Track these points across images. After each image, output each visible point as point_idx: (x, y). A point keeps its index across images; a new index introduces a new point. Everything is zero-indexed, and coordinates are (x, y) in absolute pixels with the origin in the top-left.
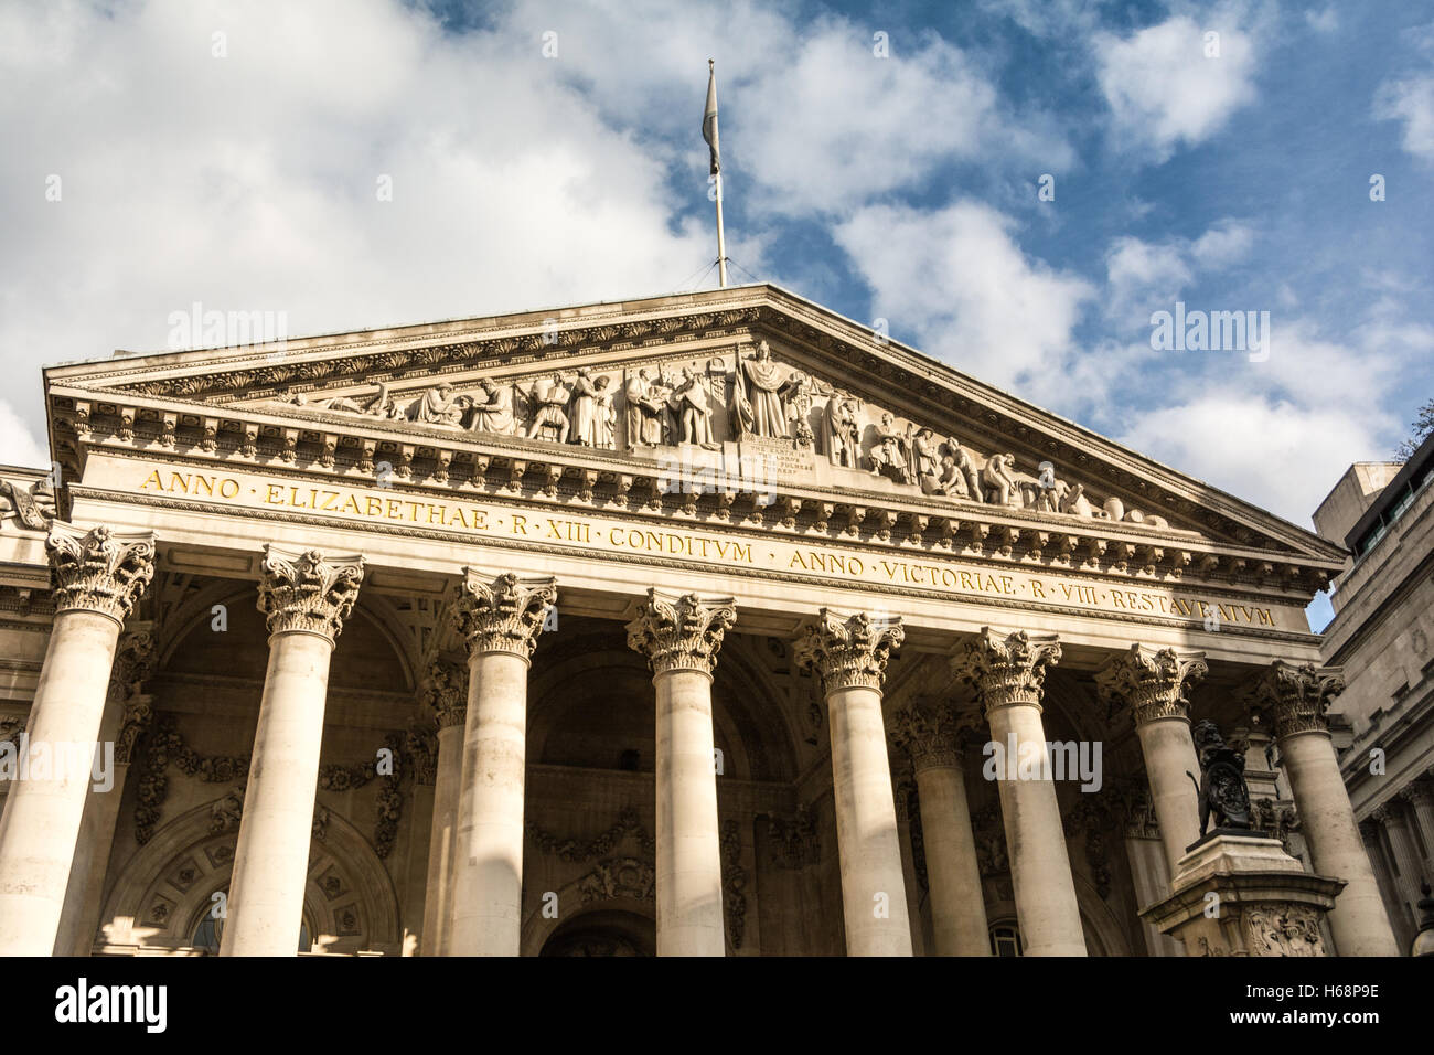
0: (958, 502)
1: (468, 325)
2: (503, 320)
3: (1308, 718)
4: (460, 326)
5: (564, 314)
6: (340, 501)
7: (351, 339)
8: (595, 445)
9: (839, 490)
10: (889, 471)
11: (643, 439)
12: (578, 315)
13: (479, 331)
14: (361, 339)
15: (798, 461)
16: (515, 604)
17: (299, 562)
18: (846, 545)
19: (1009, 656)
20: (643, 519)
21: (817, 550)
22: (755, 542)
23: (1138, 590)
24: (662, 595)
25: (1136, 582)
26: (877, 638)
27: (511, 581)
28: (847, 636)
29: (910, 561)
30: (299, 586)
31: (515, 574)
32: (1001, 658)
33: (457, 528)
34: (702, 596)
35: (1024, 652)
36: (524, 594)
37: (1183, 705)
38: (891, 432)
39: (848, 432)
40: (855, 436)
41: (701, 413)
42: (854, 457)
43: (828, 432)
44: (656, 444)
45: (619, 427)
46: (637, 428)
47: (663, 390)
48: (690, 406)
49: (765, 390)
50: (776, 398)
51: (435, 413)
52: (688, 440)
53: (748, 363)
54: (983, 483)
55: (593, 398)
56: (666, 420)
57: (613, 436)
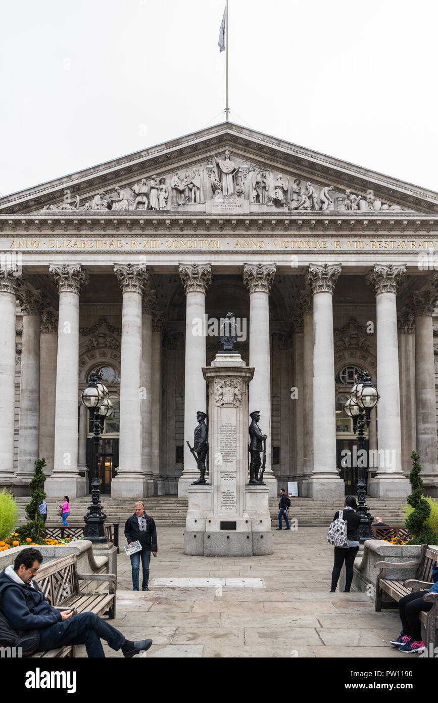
0: (303, 211)
1: (106, 166)
2: (119, 161)
4: (103, 167)
5: (142, 154)
6: (72, 244)
7: (65, 180)
8: (159, 208)
9: (252, 214)
10: (277, 203)
11: (177, 203)
12: (148, 153)
13: (110, 167)
14: (68, 179)
15: (235, 203)
16: (132, 274)
17: (61, 268)
18: (258, 236)
19: (320, 274)
20: (178, 236)
21: (246, 239)
22: (221, 239)
23: (384, 240)
24: (184, 265)
25: (383, 236)
26: (266, 272)
27: (130, 266)
28: (254, 272)
29: (284, 239)
30: (62, 276)
31: (131, 263)
32: (316, 275)
33: (112, 248)
34: (199, 263)
35: (325, 271)
36: (135, 270)
37: (393, 286)
38: (279, 183)
39: (260, 186)
40: (264, 188)
41: (198, 188)
42: (264, 197)
43: (251, 189)
44: (183, 204)
45: (169, 199)
46: (174, 200)
47: (186, 180)
48: (194, 186)
49: (226, 174)
50: (230, 176)
51: (98, 205)
52: (193, 201)
53: (221, 162)
54: (319, 201)
55: (157, 189)
56: (187, 193)
57: (166, 204)
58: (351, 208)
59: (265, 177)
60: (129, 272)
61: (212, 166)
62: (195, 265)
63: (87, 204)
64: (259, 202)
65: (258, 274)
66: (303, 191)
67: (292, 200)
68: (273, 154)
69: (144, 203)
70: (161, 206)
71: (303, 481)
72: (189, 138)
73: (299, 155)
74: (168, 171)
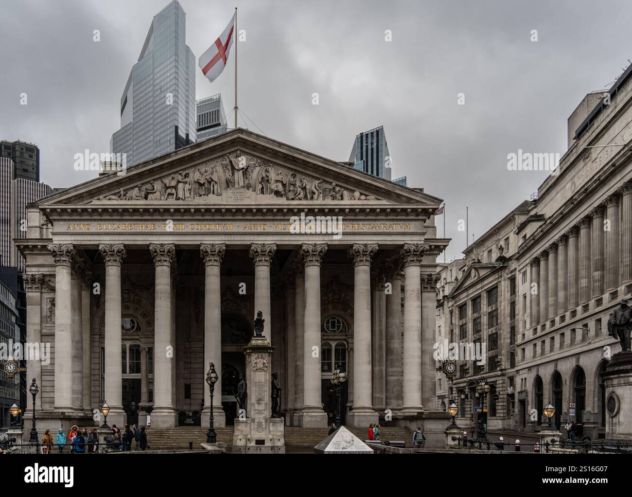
1: (144, 165)
3: (413, 261)
5: (172, 155)
6: (116, 227)
9: (258, 204)
10: (277, 194)
11: (199, 194)
13: (147, 166)
15: (245, 195)
16: (164, 251)
17: (108, 246)
18: (262, 220)
19: (311, 251)
20: (199, 220)
21: (253, 223)
22: (234, 223)
23: (361, 223)
24: (204, 244)
25: (360, 220)
26: (268, 250)
27: (162, 245)
28: (259, 250)
29: (283, 223)
30: (109, 253)
31: (163, 242)
32: (308, 252)
33: (147, 230)
34: (217, 242)
35: (315, 249)
36: (166, 248)
37: (368, 260)
38: (279, 178)
39: (265, 180)
40: (268, 181)
41: (216, 183)
42: (267, 189)
43: (258, 182)
44: (203, 195)
45: (192, 190)
46: (197, 190)
47: (205, 174)
48: (212, 180)
49: (238, 170)
50: (241, 172)
51: (137, 197)
52: (212, 193)
53: (233, 160)
54: (311, 191)
55: (183, 182)
56: (206, 185)
57: (190, 194)
58: (336, 198)
59: (268, 172)
60: (161, 250)
61: (226, 163)
62: (213, 245)
63: (128, 195)
64: (263, 194)
65: (262, 251)
66: (298, 184)
67: (289, 191)
68: (276, 154)
69: (173, 194)
70: (186, 196)
71: (295, 414)
72: (209, 141)
73: (296, 155)
74: (191, 167)
